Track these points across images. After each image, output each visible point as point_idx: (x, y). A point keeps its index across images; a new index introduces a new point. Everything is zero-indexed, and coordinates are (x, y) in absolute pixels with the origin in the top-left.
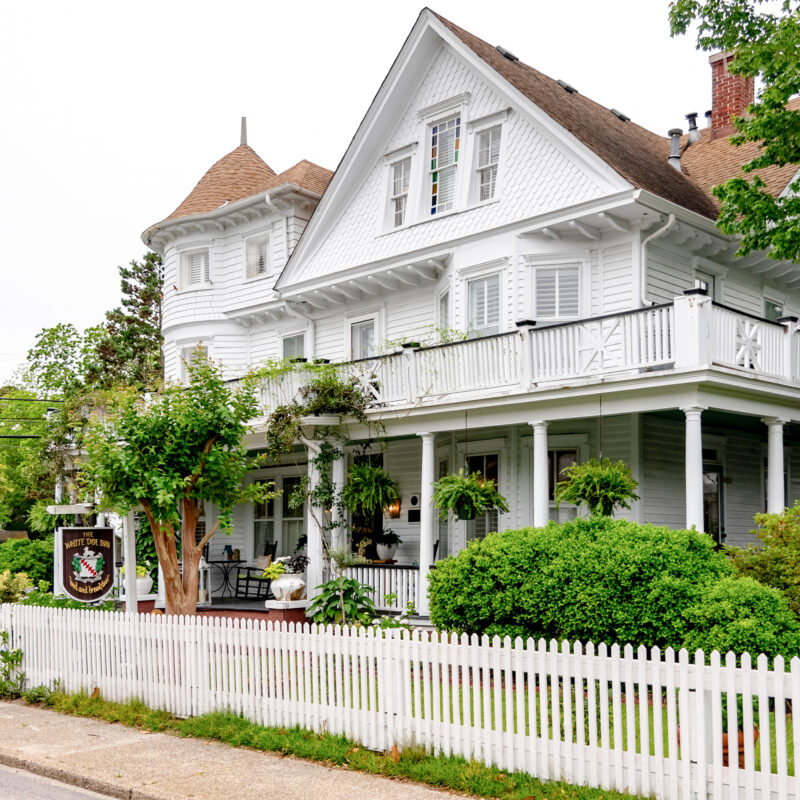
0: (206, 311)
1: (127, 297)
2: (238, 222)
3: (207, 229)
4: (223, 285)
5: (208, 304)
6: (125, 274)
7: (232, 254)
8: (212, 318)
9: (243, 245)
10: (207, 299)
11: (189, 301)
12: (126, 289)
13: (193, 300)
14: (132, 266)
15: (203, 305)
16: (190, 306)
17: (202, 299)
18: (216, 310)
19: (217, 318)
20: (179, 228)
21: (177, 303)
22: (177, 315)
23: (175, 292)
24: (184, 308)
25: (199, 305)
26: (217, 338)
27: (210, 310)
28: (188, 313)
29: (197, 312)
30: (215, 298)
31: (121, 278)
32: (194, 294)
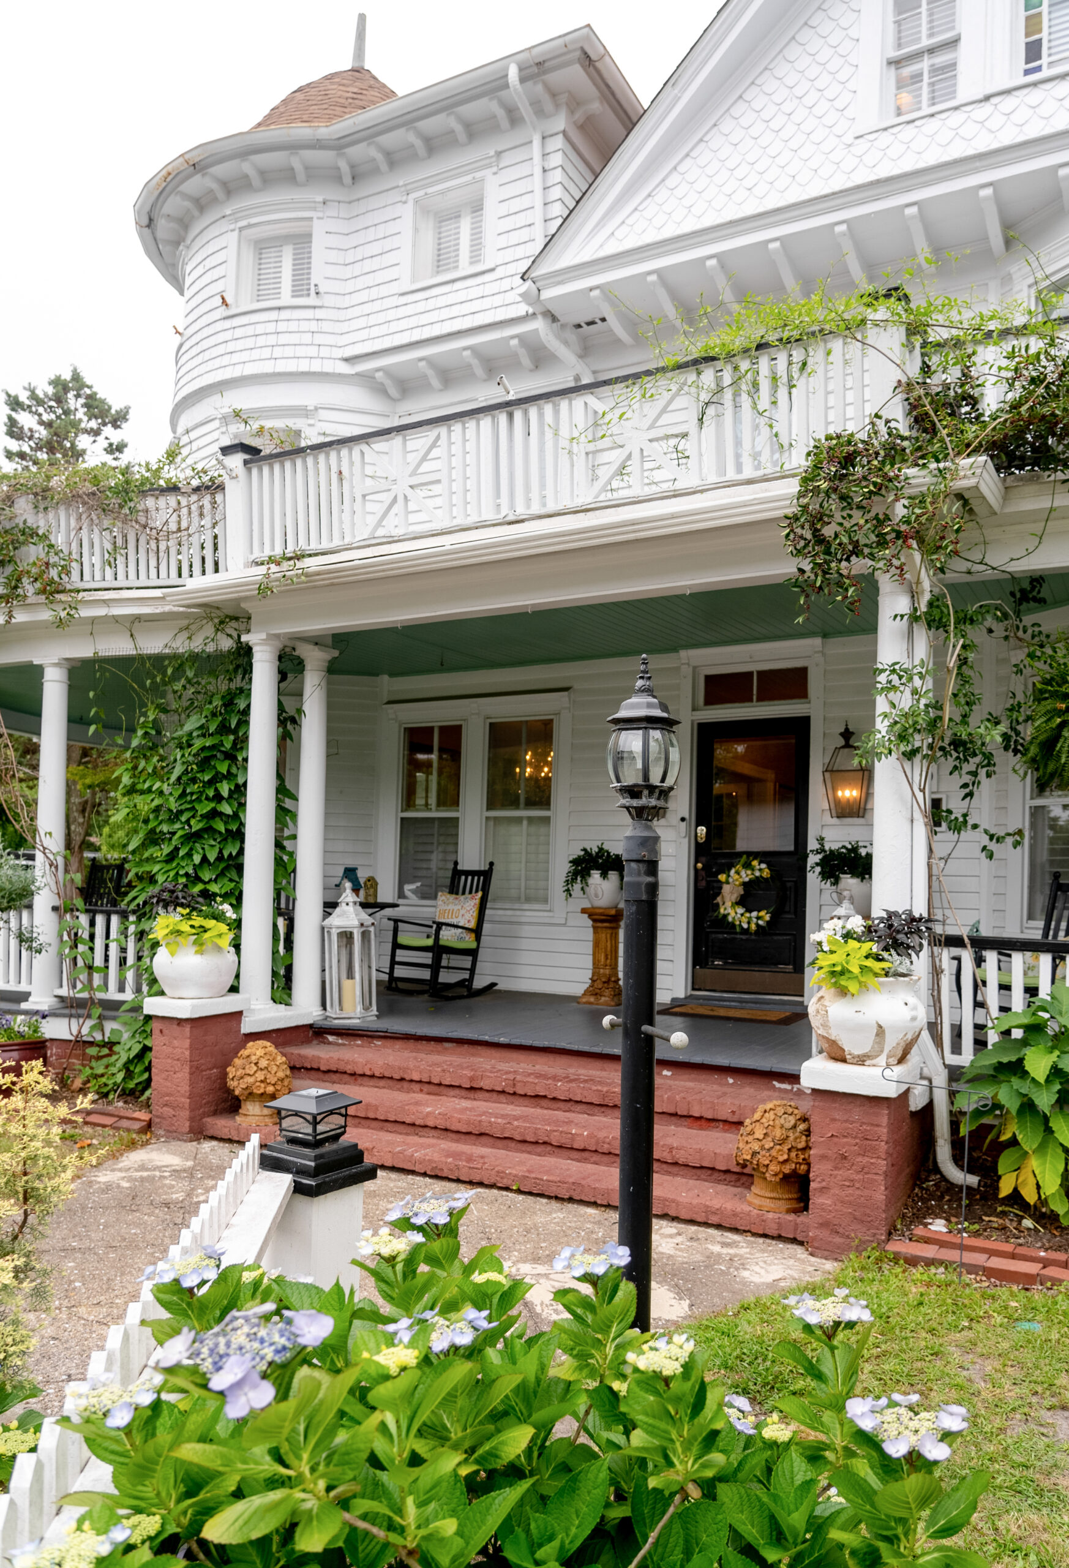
0: (301, 351)
1: (14, 445)
2: (395, 160)
3: (314, 175)
4: (347, 301)
5: (307, 338)
6: (15, 404)
7: (371, 234)
8: (316, 366)
9: (407, 211)
10: (305, 326)
11: (260, 329)
12: (14, 430)
13: (271, 327)
14: (28, 393)
15: (294, 338)
16: (261, 341)
17: (293, 326)
18: (325, 352)
19: (326, 369)
20: (247, 167)
21: (228, 335)
22: (226, 360)
23: (222, 312)
24: (249, 343)
25: (283, 339)
26: (323, 414)
27: (312, 351)
28: (256, 354)
29: (278, 352)
30: (326, 326)
31: (7, 410)
32: (273, 315)
